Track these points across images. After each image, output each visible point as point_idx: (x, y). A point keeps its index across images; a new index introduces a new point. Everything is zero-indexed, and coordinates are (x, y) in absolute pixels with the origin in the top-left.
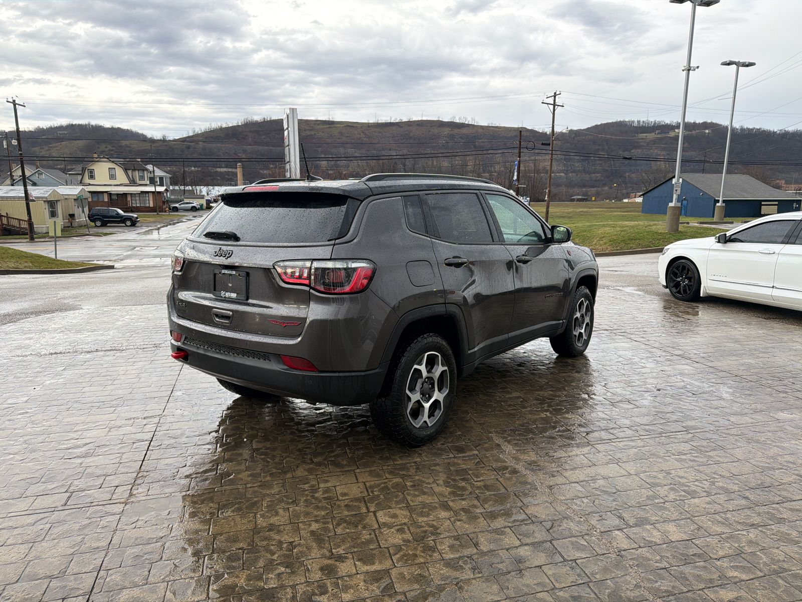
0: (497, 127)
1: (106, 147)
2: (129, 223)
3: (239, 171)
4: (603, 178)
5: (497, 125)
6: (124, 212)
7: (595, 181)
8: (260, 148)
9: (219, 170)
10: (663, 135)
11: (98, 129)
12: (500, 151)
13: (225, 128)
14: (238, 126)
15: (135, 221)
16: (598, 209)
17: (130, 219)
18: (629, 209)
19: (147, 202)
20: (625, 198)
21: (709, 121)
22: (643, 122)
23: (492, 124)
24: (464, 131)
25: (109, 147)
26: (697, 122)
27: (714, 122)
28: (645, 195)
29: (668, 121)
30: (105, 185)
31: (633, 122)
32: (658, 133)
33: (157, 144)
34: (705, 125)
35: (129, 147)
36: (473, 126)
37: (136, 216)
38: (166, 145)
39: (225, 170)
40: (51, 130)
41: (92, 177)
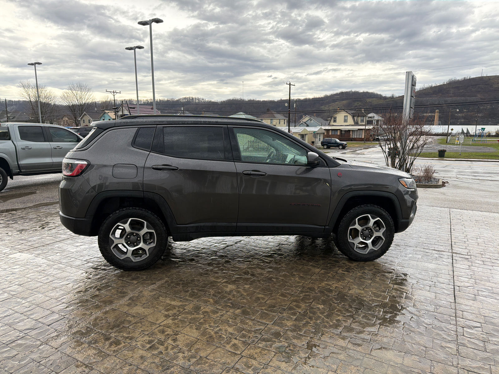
1: (358, 104)
2: (341, 147)
3: (437, 116)
6: (340, 141)
8: (459, 98)
9: (425, 114)
11: (356, 93)
13: (435, 87)
14: (444, 85)
15: (345, 146)
17: (342, 145)
19: (361, 135)
25: (360, 103)
30: (341, 126)
33: (387, 100)
35: (371, 103)
37: (346, 143)
38: (393, 100)
39: (430, 114)
40: (332, 96)
41: (335, 121)
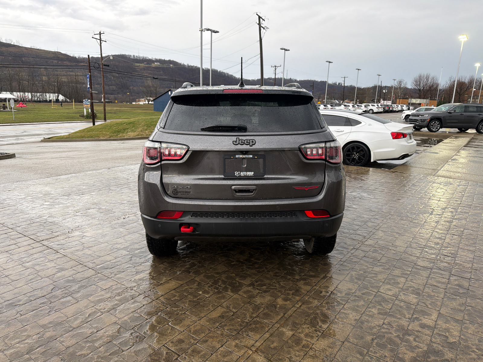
0: (38, 49)
4: (117, 89)
5: (38, 48)
7: (113, 90)
10: (148, 65)
12: (44, 67)
16: (126, 108)
18: (144, 109)
20: (133, 102)
21: (172, 60)
22: (137, 56)
23: (34, 47)
24: (11, 49)
26: (166, 59)
27: (174, 60)
28: (155, 101)
29: (150, 58)
31: (131, 56)
32: (146, 64)
34: (170, 62)
36: (19, 46)
